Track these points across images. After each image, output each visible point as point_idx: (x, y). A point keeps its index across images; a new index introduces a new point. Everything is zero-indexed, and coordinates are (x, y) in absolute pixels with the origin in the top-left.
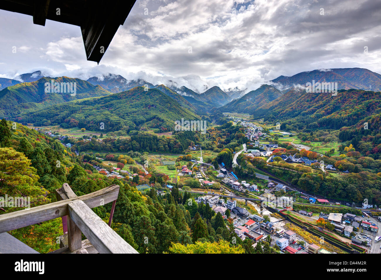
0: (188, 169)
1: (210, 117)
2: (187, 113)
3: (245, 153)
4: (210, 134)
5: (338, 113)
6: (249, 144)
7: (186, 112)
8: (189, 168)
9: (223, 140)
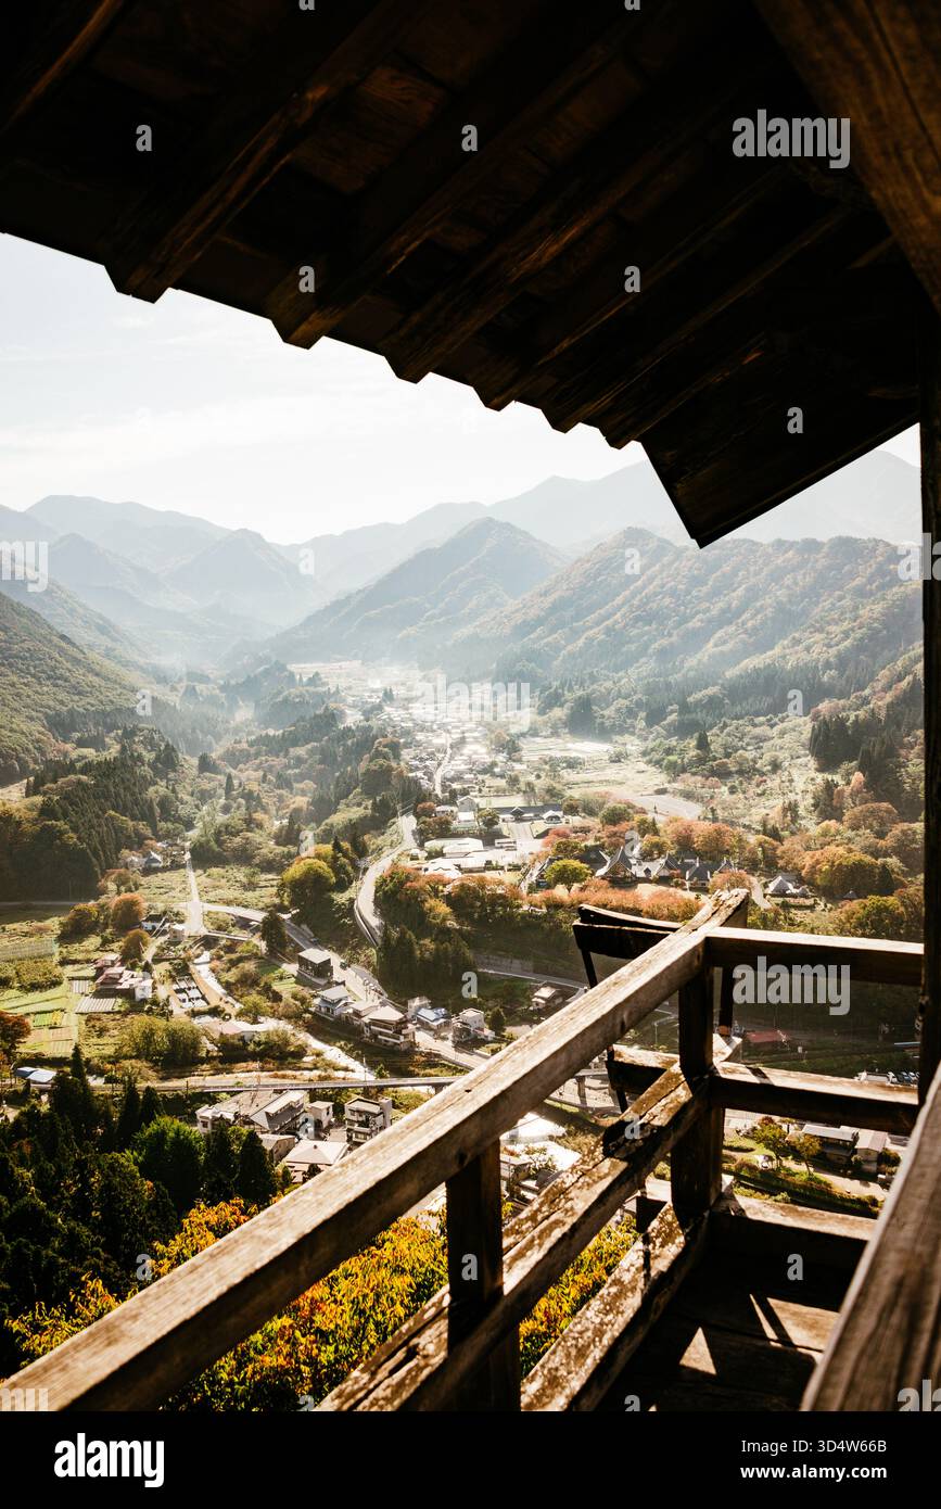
0: (127, 974)
1: (223, 688)
2: (97, 675)
3: (414, 858)
4: (229, 778)
5: (797, 642)
6: (428, 812)
7: (91, 671)
8: (133, 967)
9: (301, 802)
